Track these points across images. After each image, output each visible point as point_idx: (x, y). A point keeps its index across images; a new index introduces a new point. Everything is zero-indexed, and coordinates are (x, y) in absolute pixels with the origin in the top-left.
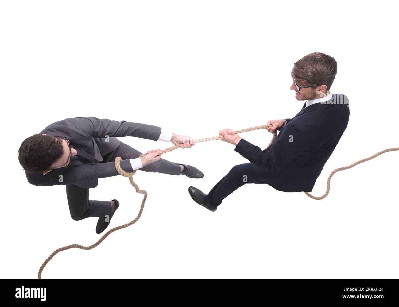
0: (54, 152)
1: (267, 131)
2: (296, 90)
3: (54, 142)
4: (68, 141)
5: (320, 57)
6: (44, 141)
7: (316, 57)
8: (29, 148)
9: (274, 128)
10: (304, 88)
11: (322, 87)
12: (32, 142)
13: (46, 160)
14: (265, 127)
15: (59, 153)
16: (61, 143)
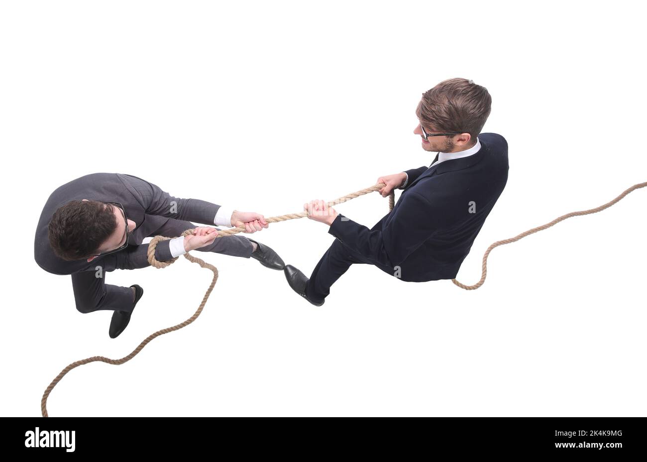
0: (104, 226)
1: (378, 193)
2: (423, 136)
3: (101, 210)
4: (122, 209)
5: (465, 88)
6: (86, 211)
7: (457, 87)
8: (64, 222)
9: (387, 189)
10: (435, 135)
11: (464, 136)
12: (68, 212)
13: (91, 239)
14: (376, 189)
15: (110, 227)
16: (112, 211)
